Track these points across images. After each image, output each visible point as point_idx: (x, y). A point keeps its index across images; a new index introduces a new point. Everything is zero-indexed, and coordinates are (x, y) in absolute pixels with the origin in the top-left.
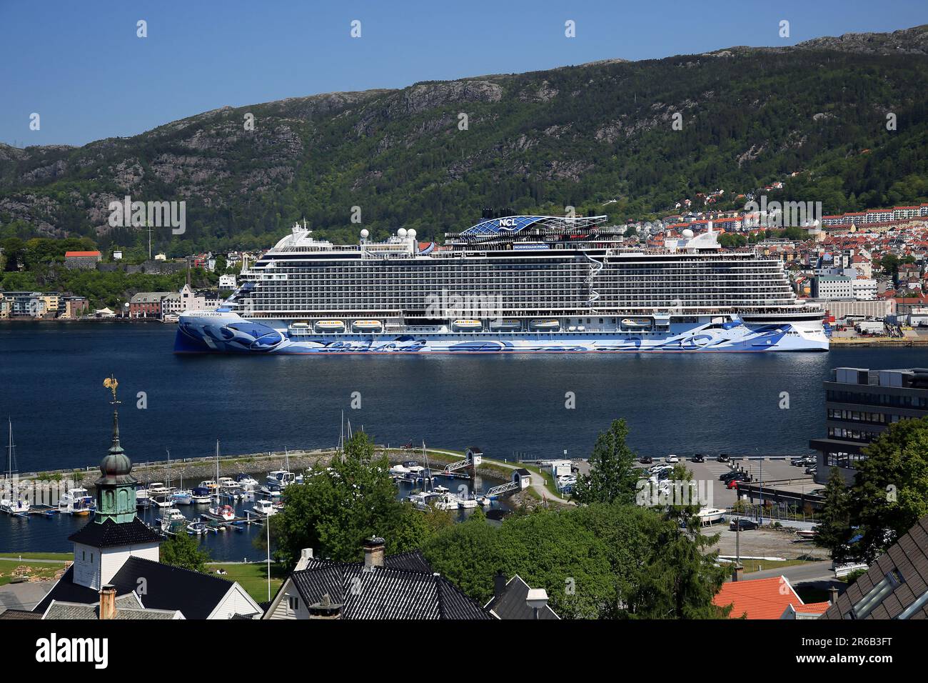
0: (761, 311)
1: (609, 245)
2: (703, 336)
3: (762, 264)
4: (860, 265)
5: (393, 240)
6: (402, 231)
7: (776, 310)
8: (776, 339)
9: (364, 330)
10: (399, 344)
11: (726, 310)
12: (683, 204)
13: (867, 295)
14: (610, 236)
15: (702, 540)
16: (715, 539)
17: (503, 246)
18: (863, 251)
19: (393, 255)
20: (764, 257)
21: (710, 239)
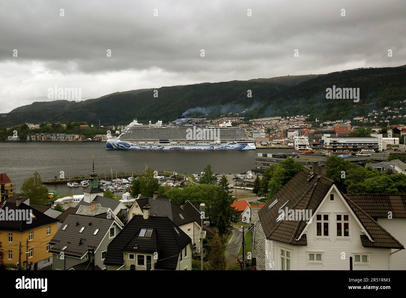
0: (241, 140)
1: (207, 125)
2: (228, 146)
3: (241, 130)
4: (262, 130)
5: (157, 123)
6: (159, 121)
7: (244, 140)
8: (244, 147)
9: (150, 144)
10: (158, 148)
11: (234, 140)
12: (223, 116)
13: (264, 137)
14: (207, 123)
15: (228, 192)
16: (232, 192)
17: (182, 125)
18: (263, 127)
19: (157, 127)
20: (241, 128)
21: (229, 124)
